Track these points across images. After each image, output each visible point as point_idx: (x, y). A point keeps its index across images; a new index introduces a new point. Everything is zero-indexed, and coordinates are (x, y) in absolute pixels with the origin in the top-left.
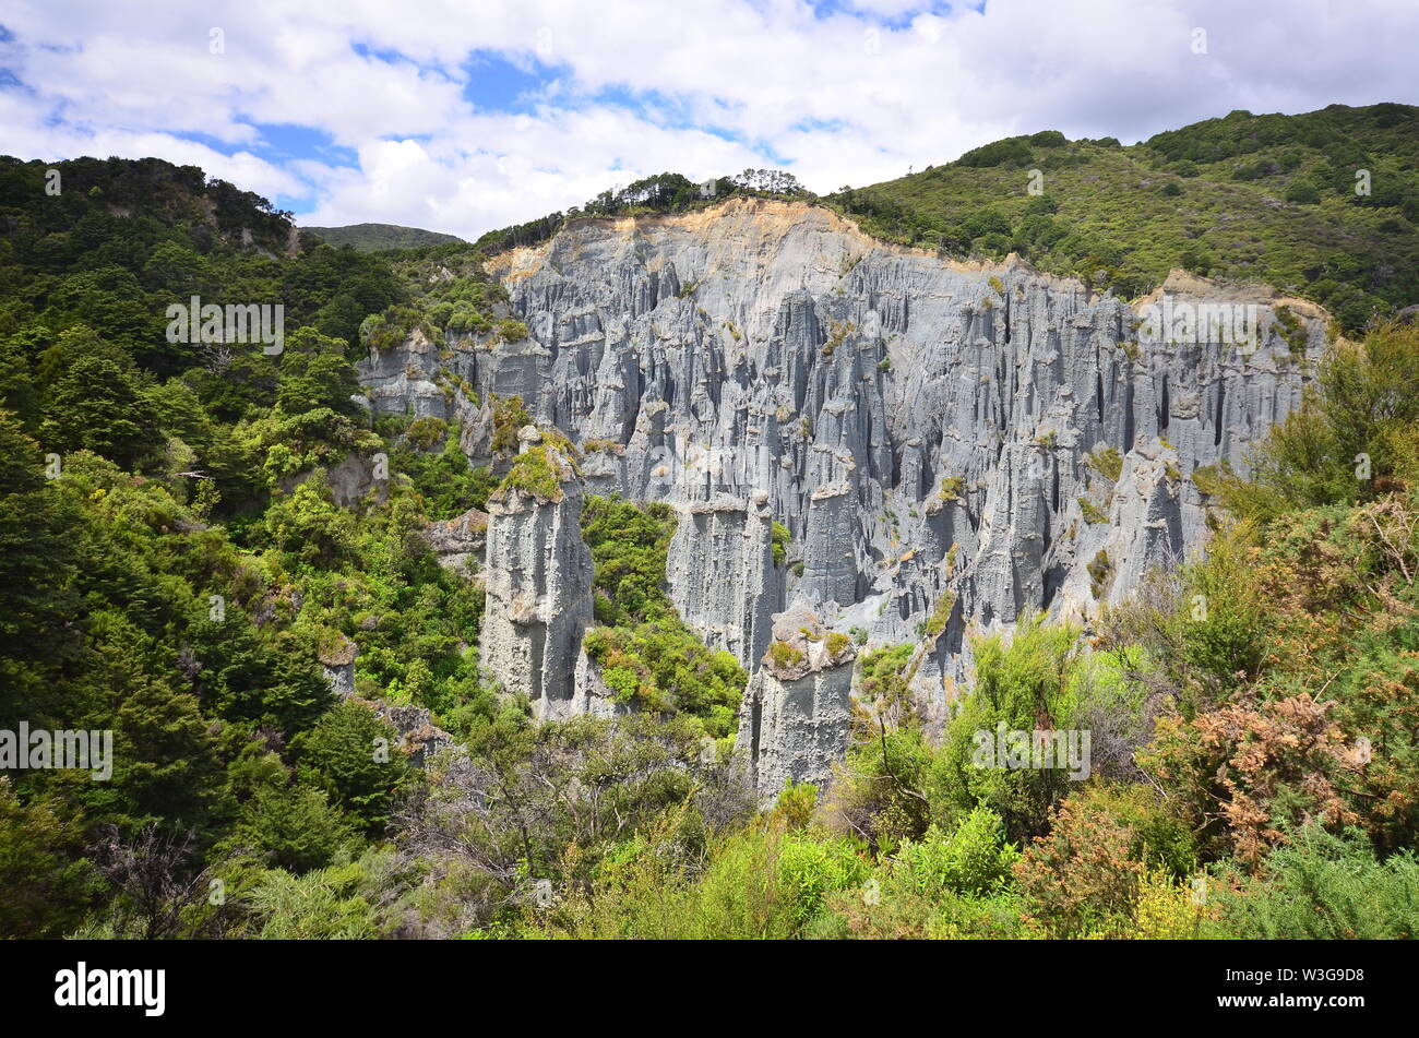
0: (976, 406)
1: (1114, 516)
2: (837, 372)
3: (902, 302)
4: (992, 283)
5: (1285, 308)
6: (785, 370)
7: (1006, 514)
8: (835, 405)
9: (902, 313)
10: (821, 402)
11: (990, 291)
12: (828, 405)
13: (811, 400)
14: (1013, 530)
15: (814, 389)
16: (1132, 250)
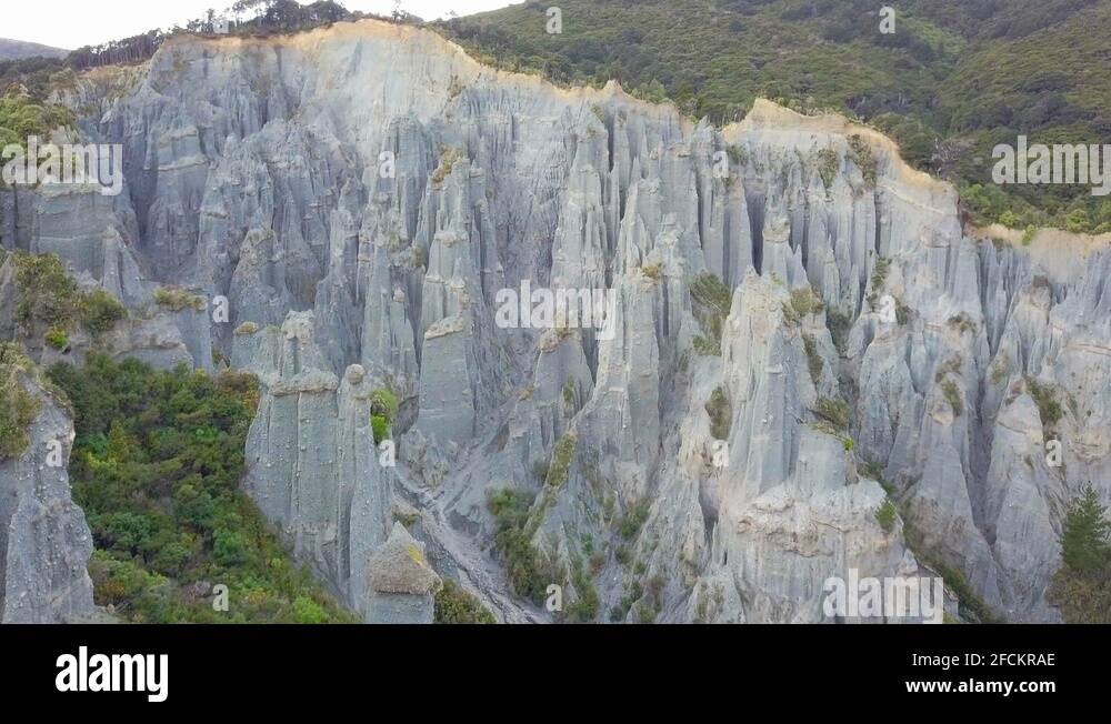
0: (584, 231)
1: (726, 349)
2: (449, 200)
3: (509, 127)
4: (596, 109)
5: (856, 137)
6: (395, 197)
7: (621, 351)
8: (446, 234)
9: (509, 137)
10: (433, 230)
11: (593, 118)
12: (439, 234)
13: (423, 227)
14: (628, 368)
15: (426, 217)
16: (707, 78)
